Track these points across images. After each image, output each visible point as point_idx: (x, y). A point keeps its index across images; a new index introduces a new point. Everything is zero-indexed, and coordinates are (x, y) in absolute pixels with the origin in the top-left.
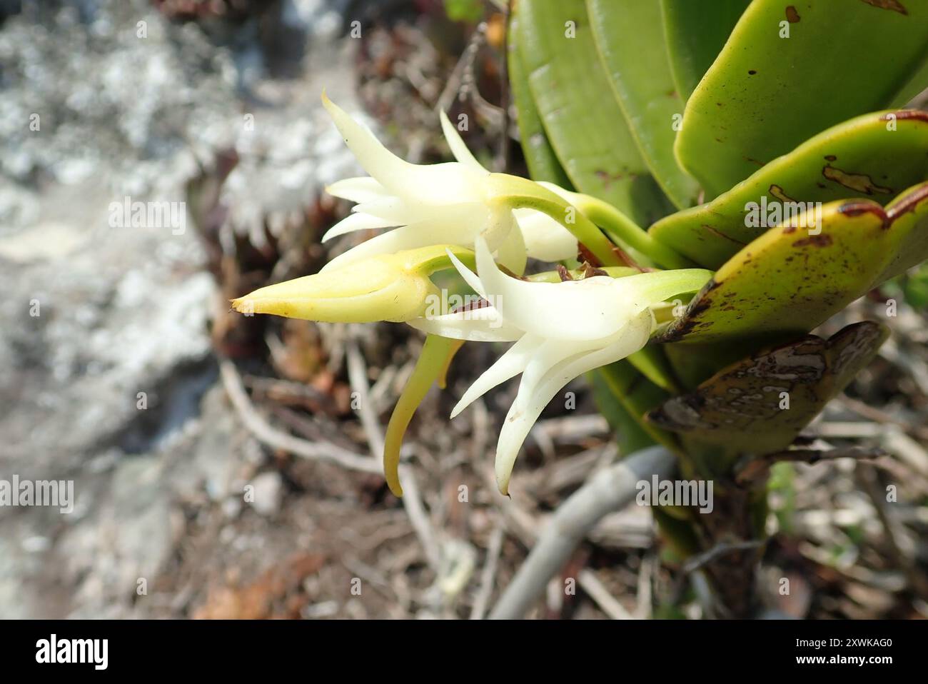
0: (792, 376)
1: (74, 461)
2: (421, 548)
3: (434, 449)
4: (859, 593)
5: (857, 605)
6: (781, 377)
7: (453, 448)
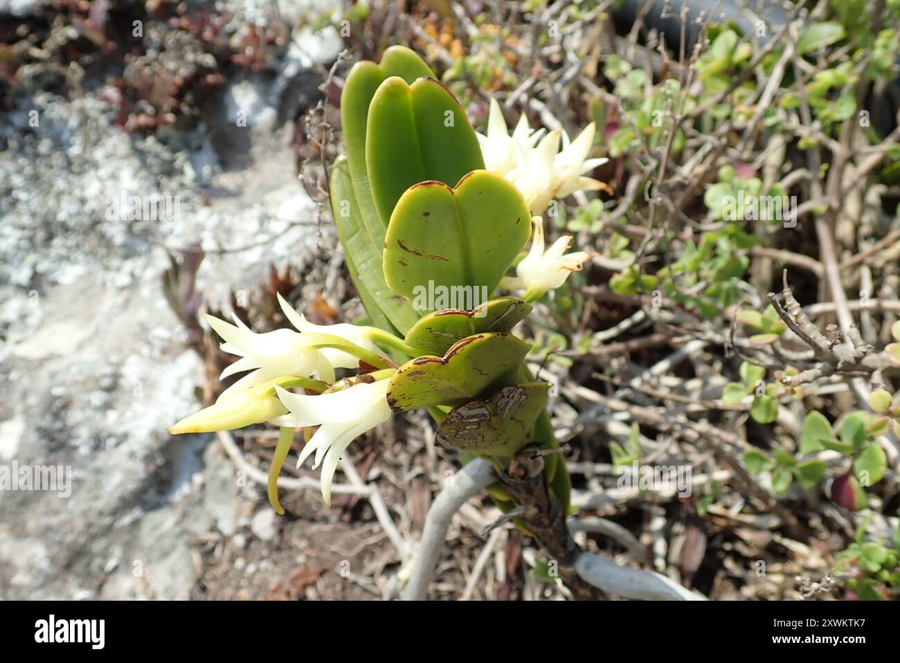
0: (476, 420)
1: (107, 521)
2: (395, 549)
3: (397, 467)
4: (746, 534)
5: (746, 544)
6: (471, 421)
7: (411, 465)
